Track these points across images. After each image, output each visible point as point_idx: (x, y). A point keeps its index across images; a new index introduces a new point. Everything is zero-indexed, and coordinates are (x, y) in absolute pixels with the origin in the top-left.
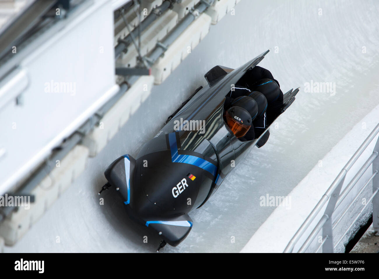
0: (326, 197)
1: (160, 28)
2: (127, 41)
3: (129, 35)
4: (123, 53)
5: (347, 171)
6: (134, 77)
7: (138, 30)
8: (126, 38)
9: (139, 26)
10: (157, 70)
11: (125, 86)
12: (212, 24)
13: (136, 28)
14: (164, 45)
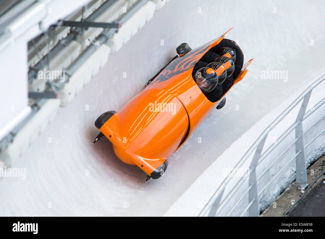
0: (208, 207)
1: (66, 57)
2: (36, 68)
3: (39, 63)
4: (33, 79)
5: (226, 184)
6: (43, 100)
7: (47, 59)
8: (36, 66)
9: (47, 55)
10: (63, 94)
11: (36, 108)
12: (111, 54)
13: (44, 57)
14: (69, 72)
